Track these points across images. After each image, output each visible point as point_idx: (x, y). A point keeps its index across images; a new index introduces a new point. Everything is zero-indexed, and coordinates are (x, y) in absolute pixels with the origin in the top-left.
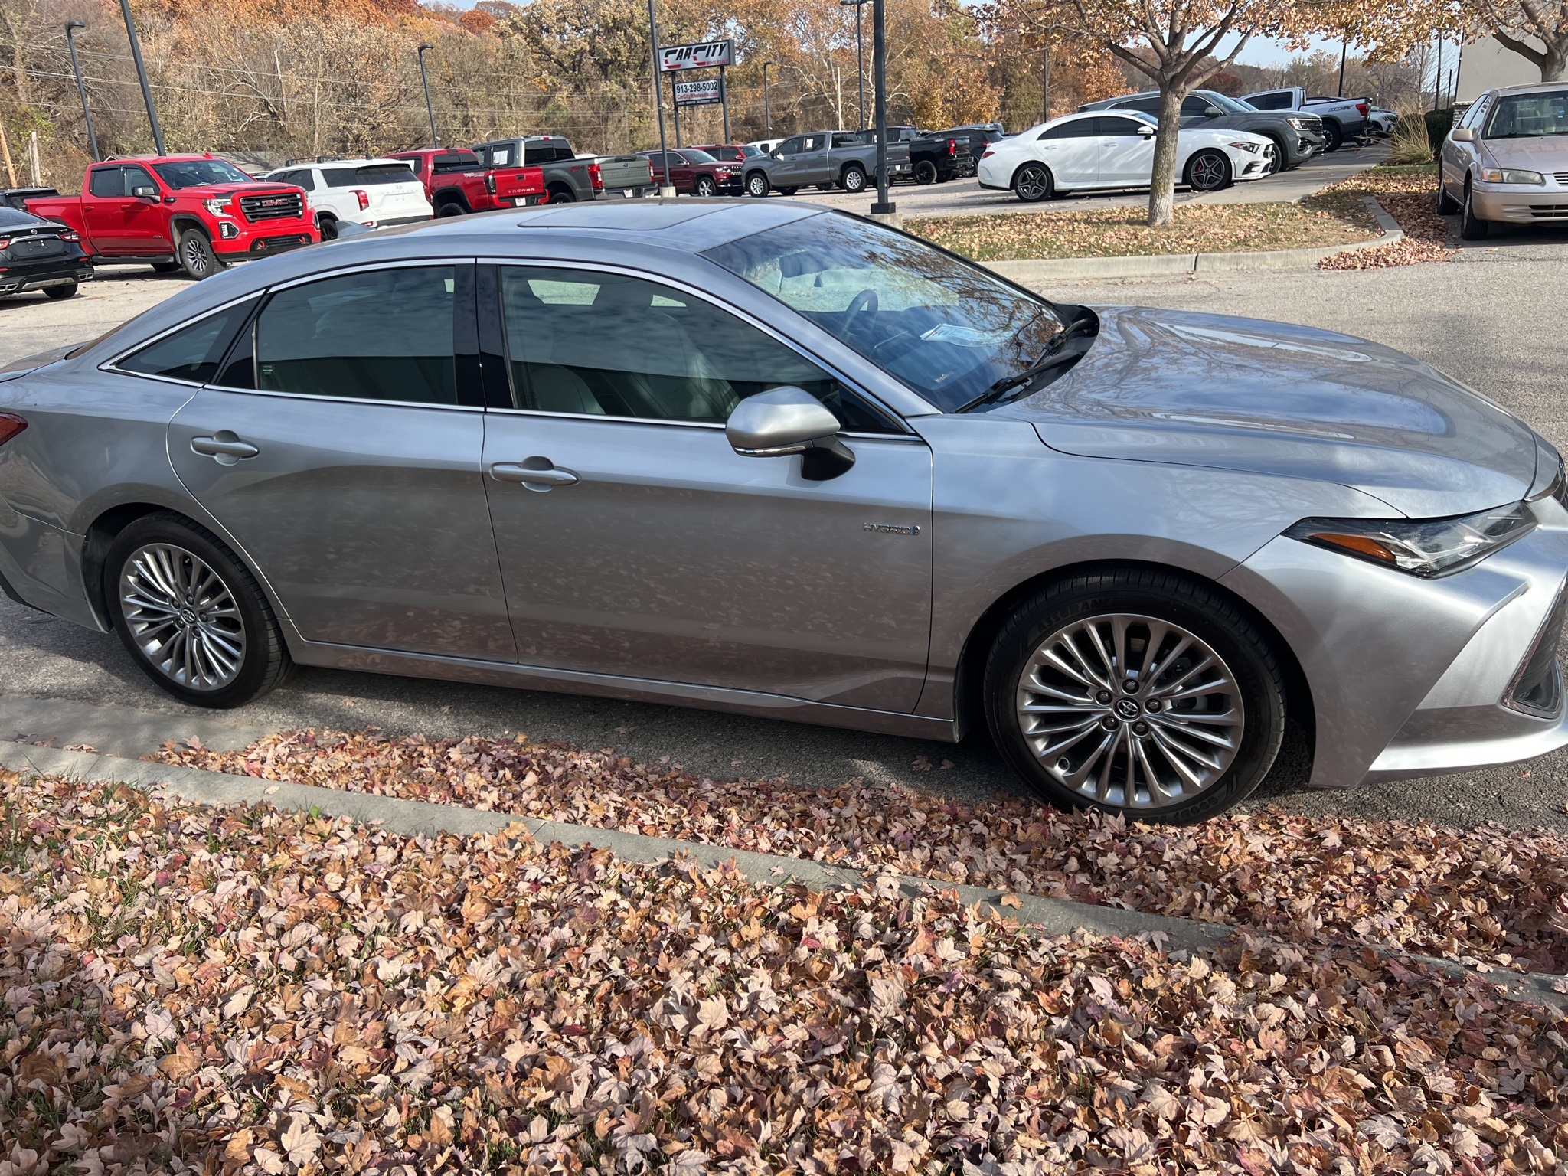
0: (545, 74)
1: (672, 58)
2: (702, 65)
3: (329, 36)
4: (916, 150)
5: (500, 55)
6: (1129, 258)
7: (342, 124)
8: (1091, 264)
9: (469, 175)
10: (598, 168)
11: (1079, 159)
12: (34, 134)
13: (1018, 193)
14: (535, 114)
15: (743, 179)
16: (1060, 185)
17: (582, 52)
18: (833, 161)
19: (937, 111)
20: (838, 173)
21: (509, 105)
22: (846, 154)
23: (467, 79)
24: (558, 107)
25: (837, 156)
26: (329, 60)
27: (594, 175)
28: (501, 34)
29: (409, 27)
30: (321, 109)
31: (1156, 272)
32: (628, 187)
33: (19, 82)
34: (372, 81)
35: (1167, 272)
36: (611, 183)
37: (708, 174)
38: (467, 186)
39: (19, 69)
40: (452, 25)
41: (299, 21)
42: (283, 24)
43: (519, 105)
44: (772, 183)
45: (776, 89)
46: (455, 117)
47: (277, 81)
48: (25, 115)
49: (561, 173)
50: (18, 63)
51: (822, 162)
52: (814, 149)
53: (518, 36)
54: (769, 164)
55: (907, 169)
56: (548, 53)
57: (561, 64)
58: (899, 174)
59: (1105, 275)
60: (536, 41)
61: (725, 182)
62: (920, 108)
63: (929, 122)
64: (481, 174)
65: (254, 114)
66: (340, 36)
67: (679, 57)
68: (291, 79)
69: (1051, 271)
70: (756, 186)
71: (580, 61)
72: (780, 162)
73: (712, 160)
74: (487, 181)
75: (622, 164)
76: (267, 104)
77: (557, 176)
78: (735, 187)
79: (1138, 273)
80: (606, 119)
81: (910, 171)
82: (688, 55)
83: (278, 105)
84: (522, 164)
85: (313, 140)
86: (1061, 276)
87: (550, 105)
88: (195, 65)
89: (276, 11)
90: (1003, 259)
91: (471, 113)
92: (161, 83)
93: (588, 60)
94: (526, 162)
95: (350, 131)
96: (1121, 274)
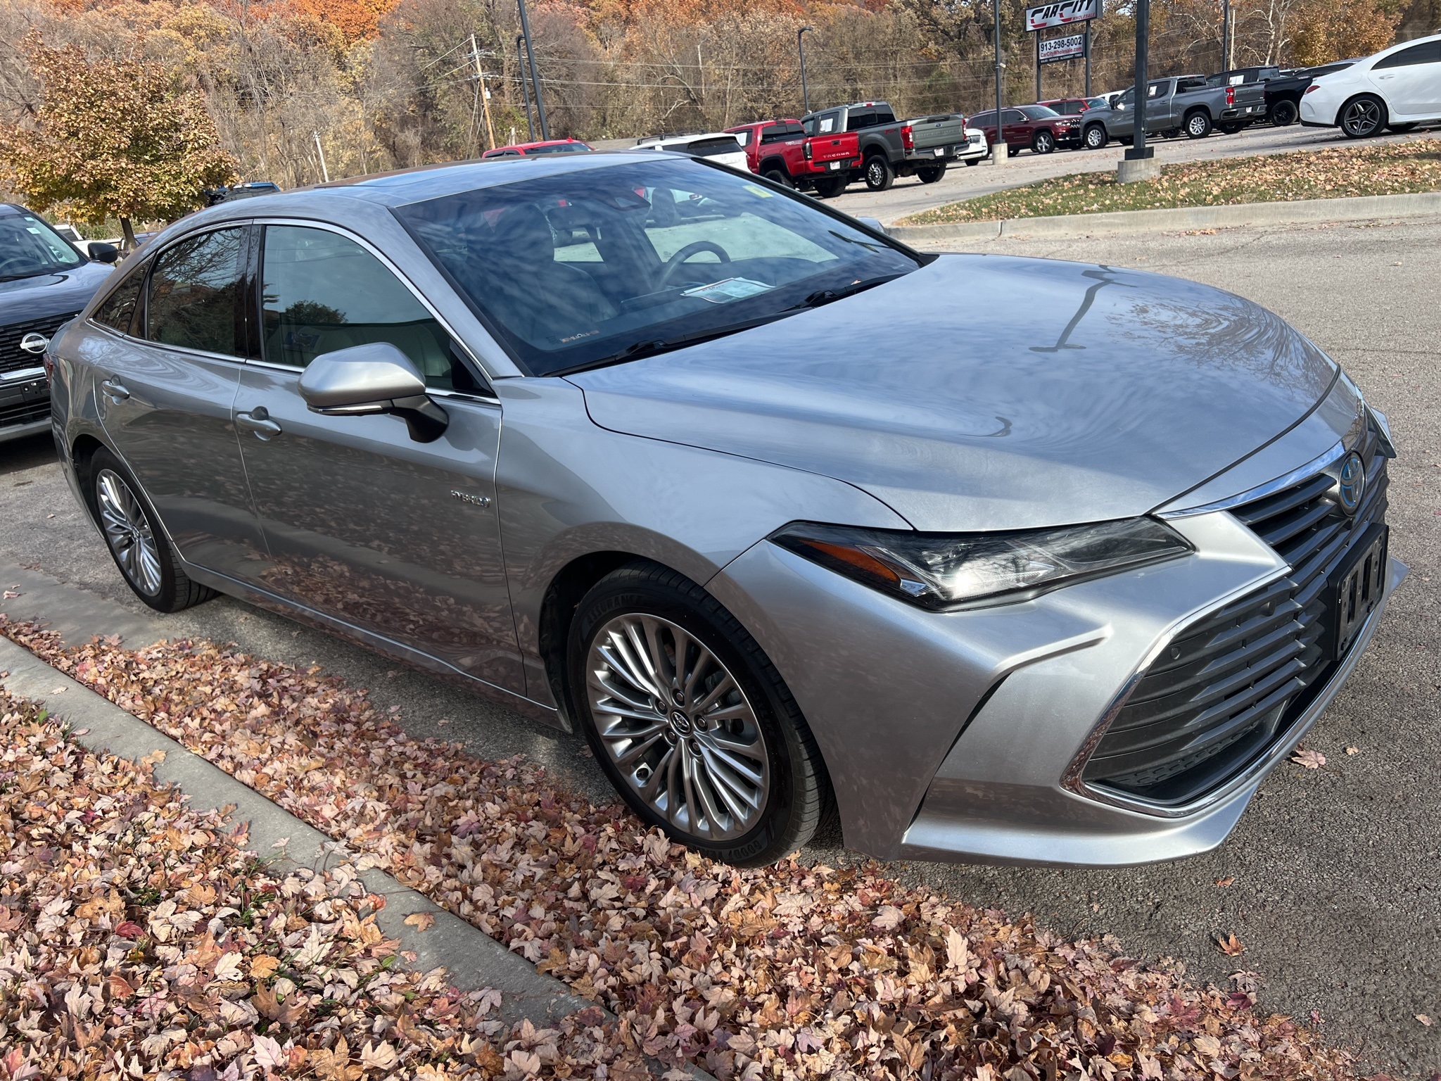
0: (931, 44)
1: (1038, 17)
2: (1068, 22)
3: (746, 28)
4: (1272, 89)
5: (889, 30)
6: (1389, 196)
7: (749, 105)
8: (1338, 204)
9: (790, 143)
10: (910, 130)
11: (1419, 88)
12: (513, 130)
13: (1345, 130)
14: (919, 83)
15: (1081, 132)
16: (1395, 118)
17: (968, 20)
18: (1176, 107)
19: (1318, 47)
20: (1181, 118)
21: (895, 76)
22: (1191, 98)
23: (857, 56)
24: (941, 75)
25: (1181, 102)
26: (744, 49)
27: (906, 137)
28: (895, 11)
29: (819, 13)
30: (732, 93)
31: (1417, 212)
32: (938, 147)
33: (505, 87)
34: (778, 64)
35: (1431, 212)
36: (921, 143)
37: (1047, 129)
38: (789, 153)
39: (507, 78)
40: (855, 7)
41: (721, 17)
42: (710, 21)
43: (903, 75)
44: (1110, 134)
45: (1167, 37)
46: (845, 91)
47: (698, 72)
48: (508, 115)
49: (879, 137)
50: (506, 72)
51: (1164, 109)
52: (1158, 95)
53: (909, 11)
54: (1107, 114)
55: (1260, 110)
56: (936, 23)
57: (947, 34)
58: (1250, 115)
59: (1354, 217)
60: (926, 14)
61: (1064, 136)
62: (1299, 45)
63: (1309, 59)
64: (800, 142)
65: (680, 101)
66: (754, 28)
67: (1046, 15)
68: (712, 68)
69: (1289, 214)
70: (1093, 138)
71: (966, 29)
72: (1121, 112)
73: (1054, 115)
74: (804, 148)
75: (935, 124)
76: (689, 92)
77: (876, 139)
78: (1074, 140)
79: (1394, 214)
80: (985, 83)
81: (1264, 112)
82: (1054, 13)
83: (698, 93)
84: (845, 130)
85: (724, 121)
86: (1299, 220)
87: (934, 74)
88: (638, 64)
89: (705, 11)
90: (1239, 202)
91: (860, 85)
92: (612, 80)
93: (973, 28)
94: (848, 129)
95: (756, 111)
96: (1373, 215)
